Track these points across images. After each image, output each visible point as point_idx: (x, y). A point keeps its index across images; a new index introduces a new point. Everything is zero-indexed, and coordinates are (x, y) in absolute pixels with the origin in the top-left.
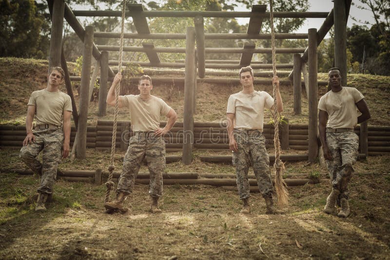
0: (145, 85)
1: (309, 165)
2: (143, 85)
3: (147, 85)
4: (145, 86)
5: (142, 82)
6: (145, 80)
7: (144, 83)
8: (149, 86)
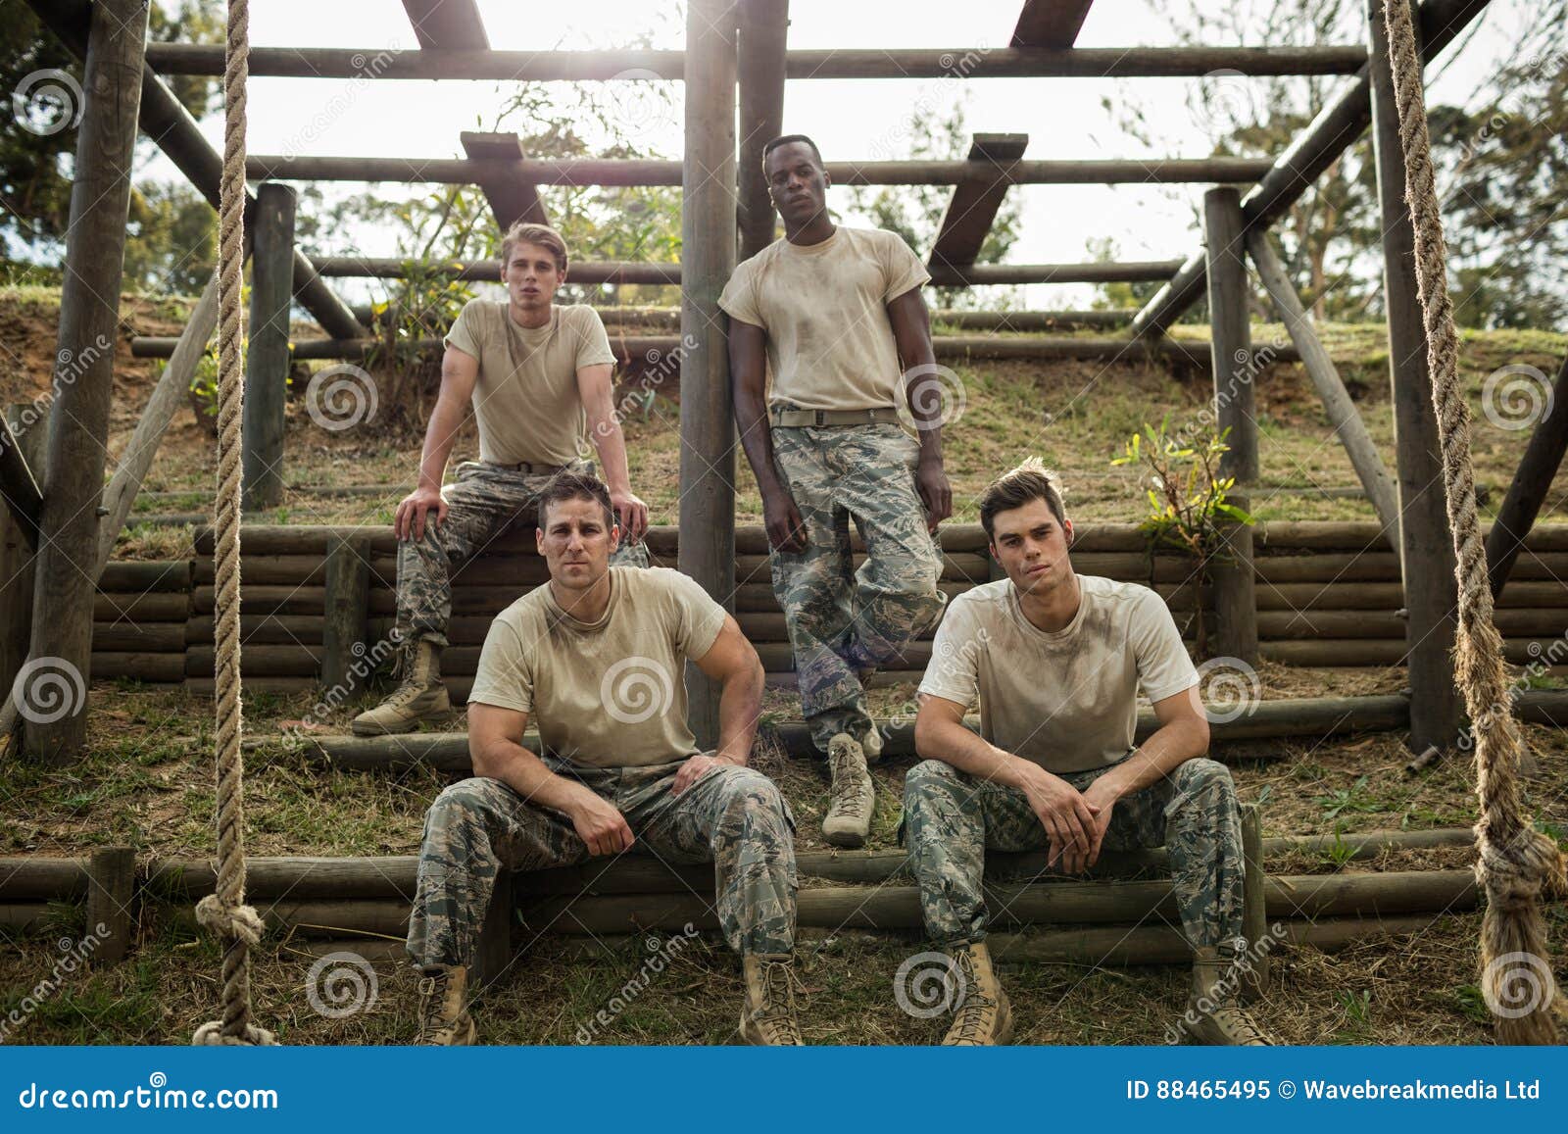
0: (576, 532)
1: (1433, 763)
2: (564, 530)
3: (587, 530)
4: (576, 539)
5: (556, 513)
6: (575, 503)
7: (565, 518)
8: (597, 540)
